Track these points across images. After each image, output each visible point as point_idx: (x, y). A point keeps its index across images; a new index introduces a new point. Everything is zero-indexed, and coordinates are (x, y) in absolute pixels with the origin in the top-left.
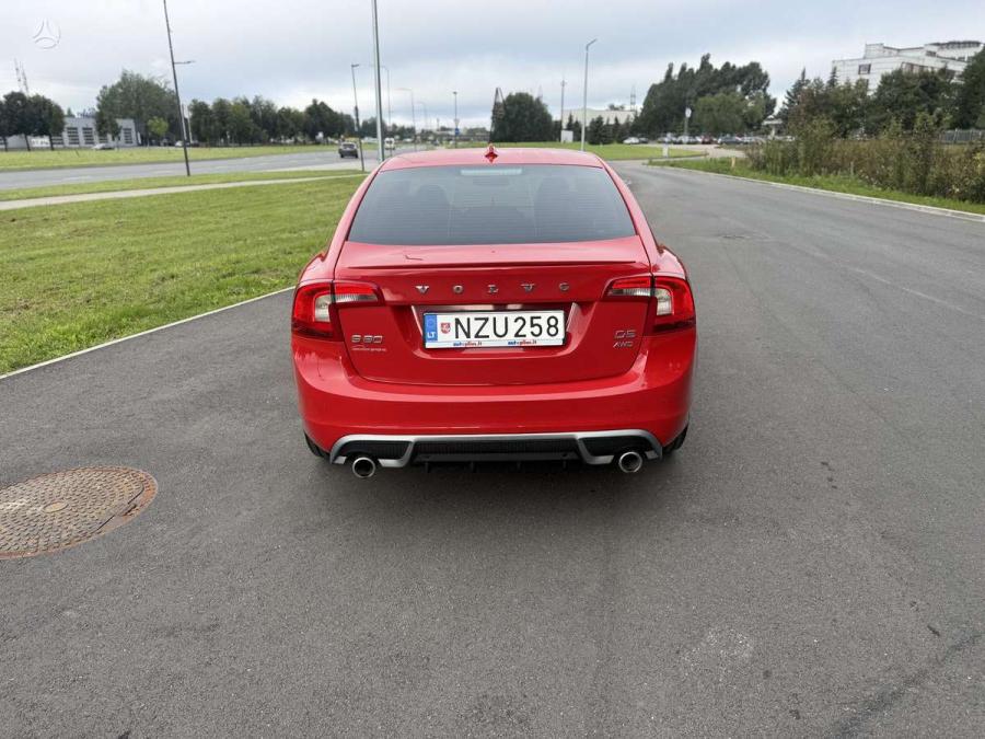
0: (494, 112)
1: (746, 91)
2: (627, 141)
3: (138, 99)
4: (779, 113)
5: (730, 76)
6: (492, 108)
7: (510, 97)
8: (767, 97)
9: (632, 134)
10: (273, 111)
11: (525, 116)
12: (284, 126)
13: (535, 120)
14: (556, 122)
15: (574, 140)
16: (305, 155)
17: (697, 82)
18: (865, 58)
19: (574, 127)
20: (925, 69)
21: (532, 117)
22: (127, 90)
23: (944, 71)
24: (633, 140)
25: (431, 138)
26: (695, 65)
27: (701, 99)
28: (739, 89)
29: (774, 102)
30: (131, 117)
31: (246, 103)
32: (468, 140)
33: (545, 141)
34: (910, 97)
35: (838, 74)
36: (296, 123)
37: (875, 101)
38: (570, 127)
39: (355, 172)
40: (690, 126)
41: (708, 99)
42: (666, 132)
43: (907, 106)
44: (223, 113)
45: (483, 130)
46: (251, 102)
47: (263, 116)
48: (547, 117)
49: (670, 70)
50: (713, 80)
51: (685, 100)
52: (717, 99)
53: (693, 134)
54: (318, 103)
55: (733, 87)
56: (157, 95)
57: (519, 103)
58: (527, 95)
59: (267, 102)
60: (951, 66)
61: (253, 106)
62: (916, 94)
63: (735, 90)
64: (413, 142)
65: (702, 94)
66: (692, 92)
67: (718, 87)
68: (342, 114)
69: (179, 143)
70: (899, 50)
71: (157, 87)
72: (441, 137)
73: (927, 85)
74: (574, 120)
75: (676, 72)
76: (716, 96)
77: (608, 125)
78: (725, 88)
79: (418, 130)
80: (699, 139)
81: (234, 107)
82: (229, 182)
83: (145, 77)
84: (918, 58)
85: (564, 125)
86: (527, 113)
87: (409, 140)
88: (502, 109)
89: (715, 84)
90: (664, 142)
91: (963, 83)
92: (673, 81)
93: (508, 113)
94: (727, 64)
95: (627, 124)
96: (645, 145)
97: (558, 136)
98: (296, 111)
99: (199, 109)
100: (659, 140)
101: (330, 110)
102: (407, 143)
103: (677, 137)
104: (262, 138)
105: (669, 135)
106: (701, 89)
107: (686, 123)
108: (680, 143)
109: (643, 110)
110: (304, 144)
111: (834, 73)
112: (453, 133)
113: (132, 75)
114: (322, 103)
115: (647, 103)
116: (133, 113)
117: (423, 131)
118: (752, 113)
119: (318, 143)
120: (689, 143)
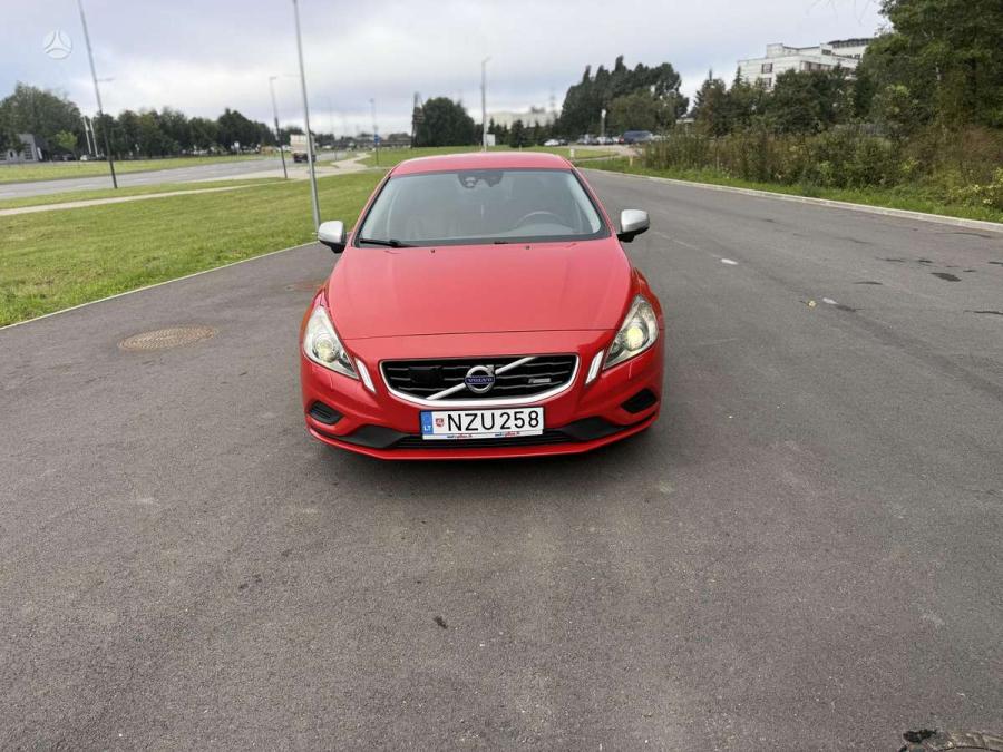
0: (415, 116)
1: (659, 91)
2: (547, 144)
3: (36, 114)
4: (692, 112)
5: (644, 76)
6: (412, 113)
7: (430, 102)
8: (680, 96)
9: (553, 137)
10: (184, 122)
11: (446, 120)
12: (198, 138)
13: (458, 124)
14: (478, 126)
15: (497, 143)
16: (224, 165)
17: (613, 84)
18: (767, 58)
19: (495, 130)
20: (822, 68)
21: (454, 121)
22: (23, 103)
23: (838, 69)
24: (552, 142)
25: (351, 144)
26: (611, 67)
27: (616, 100)
28: (653, 89)
29: (687, 101)
30: (31, 132)
31: (154, 113)
32: (389, 145)
33: (467, 145)
34: (803, 95)
35: (742, 73)
36: (208, 134)
37: (774, 99)
38: (491, 131)
39: (279, 179)
40: (606, 126)
41: (622, 100)
42: (585, 133)
43: (801, 104)
44: (129, 125)
45: (405, 135)
46: (160, 113)
47: (174, 126)
48: (469, 121)
49: (587, 72)
50: (627, 81)
51: (602, 100)
52: (631, 100)
53: (610, 135)
54: (231, 112)
55: (646, 87)
56: (56, 107)
57: (439, 107)
58: (446, 99)
59: (177, 113)
60: (845, 64)
61: (161, 117)
62: (809, 92)
63: (649, 90)
64: (333, 149)
65: (616, 95)
66: (608, 94)
67: (633, 88)
68: (256, 123)
69: (84, 158)
70: (798, 50)
71: (56, 100)
72: (362, 142)
73: (818, 83)
74: (496, 123)
75: (593, 73)
76: (630, 97)
77: (528, 128)
78: (639, 88)
79: (337, 136)
80: (616, 140)
81: (142, 118)
82: (158, 192)
83: (42, 89)
84: (815, 57)
85: (486, 129)
86: (448, 117)
87: (328, 147)
88: (422, 114)
89: (630, 85)
90: (583, 144)
91: (856, 79)
92: (590, 82)
93: (429, 117)
94: (640, 65)
95: (547, 126)
96: (565, 147)
97: (481, 139)
98: (209, 122)
99: (104, 121)
100: (580, 141)
101: (244, 119)
102: (327, 150)
103: (595, 137)
104: (175, 149)
105: (587, 136)
106: (617, 90)
107: (603, 124)
108: (598, 144)
109: (563, 112)
110: (219, 154)
111: (739, 72)
112: (372, 139)
113: (27, 88)
114: (236, 113)
115: (566, 105)
116: (30, 127)
117: (343, 138)
118: (665, 113)
119: (234, 153)
120: (606, 144)
